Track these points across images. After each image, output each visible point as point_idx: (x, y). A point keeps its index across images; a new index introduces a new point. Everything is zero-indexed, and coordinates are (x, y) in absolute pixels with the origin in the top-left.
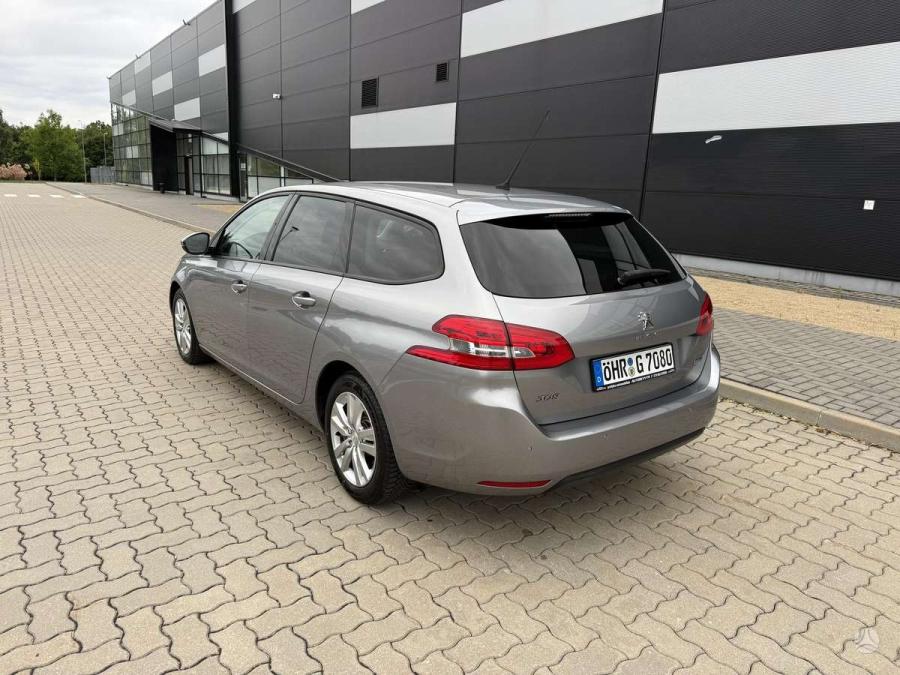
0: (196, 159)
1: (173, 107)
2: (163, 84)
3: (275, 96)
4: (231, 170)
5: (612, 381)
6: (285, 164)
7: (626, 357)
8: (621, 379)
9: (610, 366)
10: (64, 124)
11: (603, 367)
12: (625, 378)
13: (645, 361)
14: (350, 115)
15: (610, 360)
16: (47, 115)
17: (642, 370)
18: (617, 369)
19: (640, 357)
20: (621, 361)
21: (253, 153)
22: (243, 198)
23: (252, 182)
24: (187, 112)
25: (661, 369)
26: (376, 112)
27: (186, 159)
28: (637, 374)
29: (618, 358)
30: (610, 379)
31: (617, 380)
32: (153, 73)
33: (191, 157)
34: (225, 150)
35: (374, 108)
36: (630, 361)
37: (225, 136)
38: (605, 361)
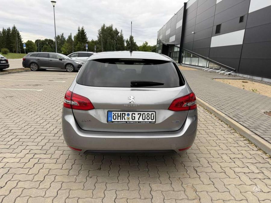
0: (172, 53)
1: (169, 38)
2: (168, 32)
3: (192, 33)
4: (179, 56)
5: (117, 120)
6: (193, 53)
7: (126, 113)
8: (121, 120)
9: (117, 115)
10: (148, 45)
11: (113, 115)
12: (124, 120)
13: (137, 116)
14: (212, 37)
15: (117, 113)
16: (145, 43)
17: (135, 119)
18: (120, 116)
19: (135, 114)
20: (123, 114)
21: (185, 50)
22: (181, 64)
23: (184, 59)
24: (172, 40)
25: (146, 120)
26: (219, 35)
27: (170, 53)
28: (131, 120)
29: (122, 113)
30: (115, 119)
31: (119, 120)
32: (166, 29)
33: (171, 52)
34: (179, 50)
35: (219, 34)
36: (128, 115)
37: (179, 46)
38: (115, 112)
